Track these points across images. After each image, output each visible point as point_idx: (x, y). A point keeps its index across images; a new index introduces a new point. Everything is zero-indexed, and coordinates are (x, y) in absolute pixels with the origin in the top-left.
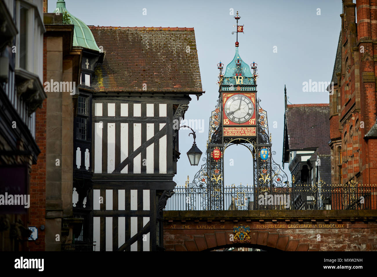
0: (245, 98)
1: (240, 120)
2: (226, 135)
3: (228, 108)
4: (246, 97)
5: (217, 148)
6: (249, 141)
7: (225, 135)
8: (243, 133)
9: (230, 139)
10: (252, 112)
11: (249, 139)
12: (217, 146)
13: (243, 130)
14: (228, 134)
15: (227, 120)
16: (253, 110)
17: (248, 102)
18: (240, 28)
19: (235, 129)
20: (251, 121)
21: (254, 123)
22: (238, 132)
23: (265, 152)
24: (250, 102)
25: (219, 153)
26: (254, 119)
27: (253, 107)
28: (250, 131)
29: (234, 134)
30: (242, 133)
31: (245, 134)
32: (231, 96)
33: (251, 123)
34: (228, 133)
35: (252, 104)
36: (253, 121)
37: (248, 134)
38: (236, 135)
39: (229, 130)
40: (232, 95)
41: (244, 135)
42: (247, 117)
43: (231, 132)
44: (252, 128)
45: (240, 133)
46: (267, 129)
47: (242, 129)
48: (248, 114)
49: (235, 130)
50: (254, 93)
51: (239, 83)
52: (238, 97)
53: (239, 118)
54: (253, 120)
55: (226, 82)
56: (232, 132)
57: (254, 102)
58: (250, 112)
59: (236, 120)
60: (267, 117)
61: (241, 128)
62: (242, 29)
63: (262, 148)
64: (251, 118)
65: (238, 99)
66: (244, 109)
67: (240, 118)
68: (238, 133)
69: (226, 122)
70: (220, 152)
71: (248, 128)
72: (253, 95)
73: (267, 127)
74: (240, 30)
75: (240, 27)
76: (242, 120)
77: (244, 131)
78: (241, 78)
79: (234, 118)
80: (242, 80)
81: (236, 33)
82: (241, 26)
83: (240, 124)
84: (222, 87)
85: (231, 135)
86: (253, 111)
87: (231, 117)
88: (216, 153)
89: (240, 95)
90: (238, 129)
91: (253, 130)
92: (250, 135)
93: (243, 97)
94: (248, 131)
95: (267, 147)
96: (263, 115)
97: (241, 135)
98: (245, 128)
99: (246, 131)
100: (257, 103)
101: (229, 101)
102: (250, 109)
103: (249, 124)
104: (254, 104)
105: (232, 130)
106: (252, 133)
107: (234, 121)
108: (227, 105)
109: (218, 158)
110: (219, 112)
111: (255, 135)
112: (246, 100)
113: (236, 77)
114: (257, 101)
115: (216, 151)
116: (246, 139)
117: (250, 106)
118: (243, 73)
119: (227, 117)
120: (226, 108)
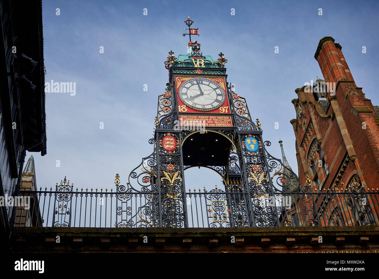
0: (210, 83)
3: (185, 94)
4: (211, 81)
5: (169, 135)
6: (222, 133)
8: (212, 123)
10: (222, 98)
11: (222, 131)
12: (169, 131)
13: (211, 120)
15: (184, 107)
17: (215, 87)
19: (198, 118)
20: (222, 109)
21: (227, 112)
23: (253, 141)
25: (172, 141)
26: (228, 107)
28: (222, 121)
30: (209, 124)
31: (215, 124)
32: (188, 80)
33: (222, 111)
36: (225, 109)
37: (219, 125)
39: (188, 119)
41: (213, 125)
42: (216, 104)
44: (224, 117)
45: (206, 122)
46: (250, 119)
47: (209, 118)
48: (217, 100)
50: (223, 78)
51: (199, 66)
54: (225, 107)
55: (179, 65)
57: (224, 87)
58: (220, 98)
59: (199, 107)
60: (246, 105)
61: (207, 117)
62: (196, 32)
63: (247, 137)
64: (222, 106)
66: (208, 94)
69: (182, 109)
70: (174, 140)
71: (220, 117)
72: (221, 80)
76: (208, 107)
77: (212, 120)
78: (200, 62)
79: (196, 105)
80: (202, 63)
82: (194, 29)
83: (205, 112)
84: (173, 70)
87: (190, 103)
88: (169, 141)
89: (201, 79)
90: (202, 118)
91: (227, 120)
92: (222, 125)
93: (207, 81)
94: (218, 121)
95: (255, 135)
96: (240, 103)
97: (208, 125)
98: (214, 117)
99: (216, 121)
100: (229, 90)
101: (185, 85)
102: (218, 95)
103: (220, 112)
104: (224, 89)
105: (192, 118)
106: (226, 123)
107: (195, 108)
108: (182, 89)
109: (173, 148)
110: (169, 97)
111: (230, 125)
112: (211, 85)
113: (193, 60)
114: (229, 86)
115: (167, 138)
116: (217, 131)
117: (219, 91)
118: (203, 56)
119: (183, 103)
120: (180, 93)
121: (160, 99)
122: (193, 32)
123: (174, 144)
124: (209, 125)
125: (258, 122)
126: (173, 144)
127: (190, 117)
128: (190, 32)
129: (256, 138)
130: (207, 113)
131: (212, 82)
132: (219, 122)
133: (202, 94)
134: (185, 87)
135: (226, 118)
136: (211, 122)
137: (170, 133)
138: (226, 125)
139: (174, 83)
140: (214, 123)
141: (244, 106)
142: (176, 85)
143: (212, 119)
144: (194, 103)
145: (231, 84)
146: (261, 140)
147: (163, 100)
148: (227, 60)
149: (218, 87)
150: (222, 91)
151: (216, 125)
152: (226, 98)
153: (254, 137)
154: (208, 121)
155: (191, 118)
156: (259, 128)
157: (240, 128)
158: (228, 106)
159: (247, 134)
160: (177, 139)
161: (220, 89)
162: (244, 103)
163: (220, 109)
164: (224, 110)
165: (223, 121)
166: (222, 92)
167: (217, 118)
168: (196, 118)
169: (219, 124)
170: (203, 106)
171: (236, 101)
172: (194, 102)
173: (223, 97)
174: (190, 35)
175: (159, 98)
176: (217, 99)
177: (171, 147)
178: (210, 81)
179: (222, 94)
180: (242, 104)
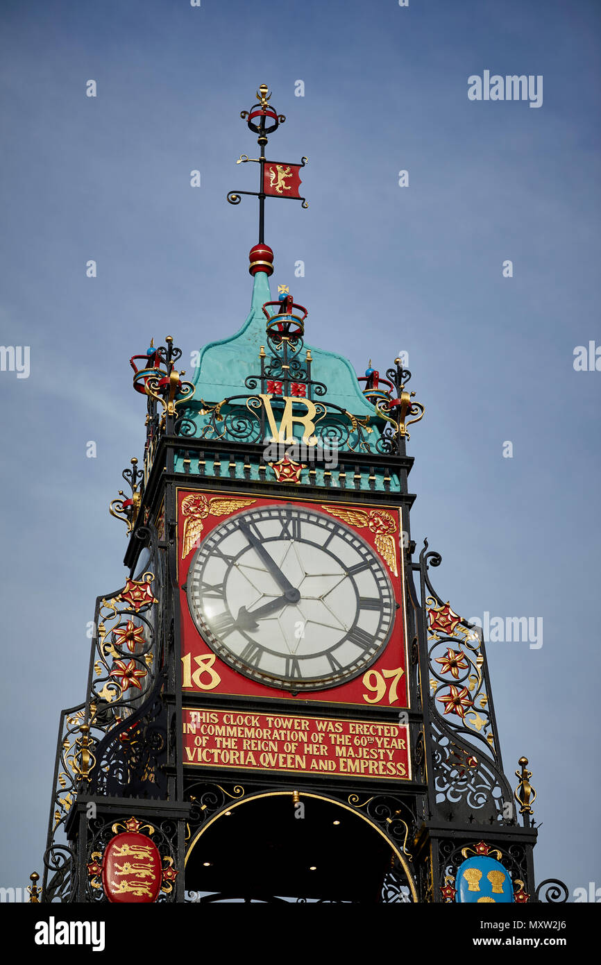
0: (334, 532)
1: (296, 666)
2: (196, 756)
3: (216, 588)
4: (337, 527)
5: (133, 825)
6: (363, 810)
7: (191, 758)
8: (324, 758)
9: (229, 788)
10: (381, 622)
11: (363, 798)
12: (133, 811)
13: (320, 737)
14: (210, 756)
15: (206, 661)
16: (387, 610)
17: (352, 559)
18: (282, 175)
19: (263, 724)
20: (373, 681)
21: (393, 697)
22: (281, 744)
23: (490, 877)
24: (365, 565)
25: (146, 860)
26: (399, 671)
27: (385, 592)
28: (370, 746)
29: (257, 754)
30: (310, 758)
31: (337, 760)
32: (235, 512)
34: (211, 743)
35: (379, 575)
36: (388, 681)
37: (354, 768)
38: (268, 762)
39: (221, 731)
40: (240, 509)
41: (326, 767)
42: (349, 654)
43: (231, 743)
44: (379, 727)
45: (300, 751)
46: (491, 742)
47: (313, 729)
48: (355, 635)
49: (265, 733)
50: (393, 511)
51: (290, 440)
52: (285, 526)
53: (288, 657)
54: (388, 673)
55: (199, 426)
56: (239, 742)
57: (392, 561)
59: (272, 665)
60: (485, 665)
61: (305, 724)
62: (293, 181)
63: (470, 854)
64: (377, 664)
65: (281, 538)
66: (321, 598)
67: (296, 658)
68: (281, 750)
69: (198, 672)
70: (153, 854)
71: (360, 727)
72: (386, 522)
73: (489, 729)
74: (281, 183)
75: (279, 168)
76: (314, 669)
77: (326, 740)
78: (300, 411)
79: (258, 656)
80: (306, 420)
81: (256, 199)
82: (285, 165)
83: (296, 694)
84: (170, 451)
85: (231, 759)
86: (387, 619)
87: (236, 644)
88: (130, 859)
89: (297, 511)
90: (282, 728)
91: (389, 742)
92: (367, 769)
93: (321, 526)
94: (353, 745)
95: (503, 845)
96: (457, 653)
97: (303, 766)
98: (334, 723)
99: (341, 746)
100: (416, 575)
101: (220, 541)
102: (364, 603)
103: (366, 697)
104: (391, 574)
105: (237, 726)
106: (386, 758)
107: (256, 669)
108: (204, 565)
109: (145, 895)
110: (146, 605)
111: (404, 772)
112: (338, 546)
113: (267, 398)
114: (415, 558)
115: (126, 846)
116: (343, 797)
117: (367, 584)
118: (313, 378)
119: (204, 644)
120: (197, 584)
121: (105, 612)
122: (279, 179)
123: (154, 877)
124: (308, 763)
125: (524, 777)
126: (148, 878)
127: (228, 719)
128: (264, 180)
129: (506, 862)
130: (306, 700)
131: (341, 532)
132: (356, 751)
133: (291, 596)
134: (220, 555)
135: (389, 731)
136: (319, 749)
137: (137, 817)
138: (385, 768)
139: (171, 534)
140: (332, 755)
141: (473, 672)
142: (180, 539)
143: (327, 733)
144: (253, 644)
145: (426, 543)
146: (529, 878)
147: (117, 619)
148: (422, 408)
149: (369, 558)
150: (383, 583)
151: (337, 770)
152: (396, 625)
153: (500, 855)
154: (310, 742)
155: (232, 726)
156: (526, 813)
157: (445, 793)
158: (404, 669)
159: (471, 843)
160: (165, 851)
161: (374, 572)
162: (475, 651)
163: (366, 680)
164: (381, 688)
165: (374, 745)
166: (380, 589)
167: (346, 731)
168: (256, 728)
169: (354, 760)
170: (291, 661)
171: (443, 640)
172: (254, 637)
173: (383, 614)
174: (262, 196)
175: (98, 611)
176: (359, 625)
177: (140, 894)
178: (331, 526)
179: (382, 597)
180: (465, 657)
